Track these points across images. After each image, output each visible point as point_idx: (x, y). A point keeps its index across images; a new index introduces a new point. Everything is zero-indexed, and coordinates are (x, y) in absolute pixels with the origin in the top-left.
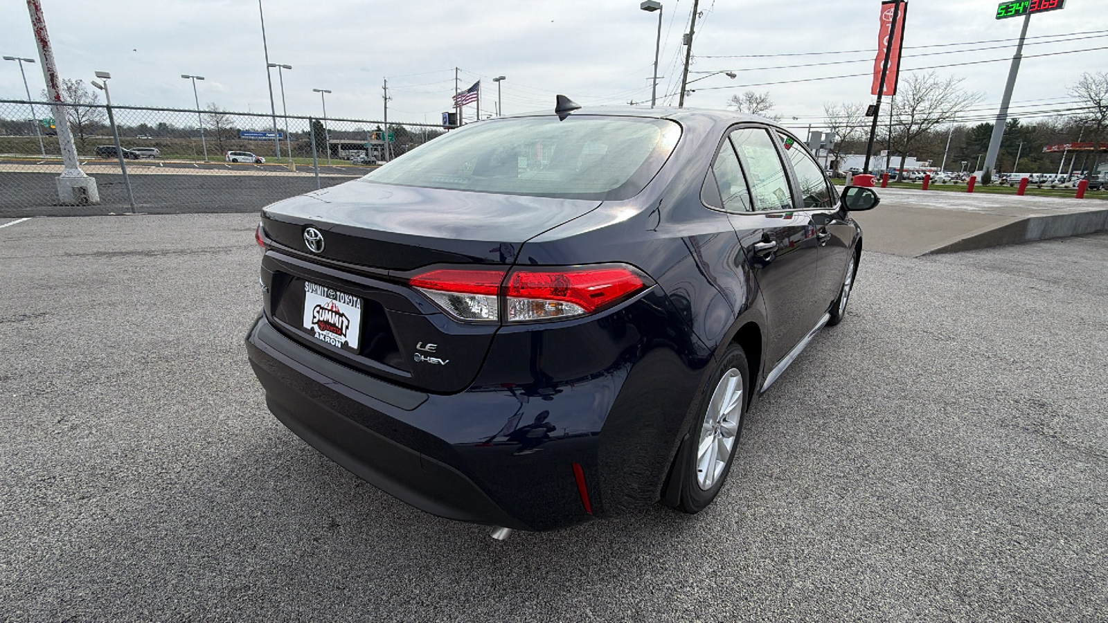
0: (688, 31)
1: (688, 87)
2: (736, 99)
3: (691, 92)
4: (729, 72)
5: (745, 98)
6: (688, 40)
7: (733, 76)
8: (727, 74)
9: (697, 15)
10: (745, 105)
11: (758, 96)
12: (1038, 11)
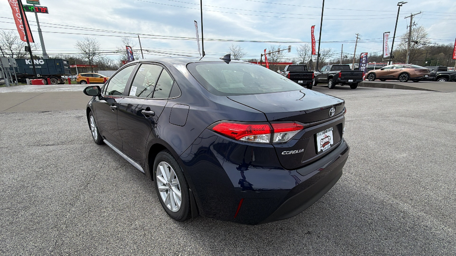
12: (38, 12)
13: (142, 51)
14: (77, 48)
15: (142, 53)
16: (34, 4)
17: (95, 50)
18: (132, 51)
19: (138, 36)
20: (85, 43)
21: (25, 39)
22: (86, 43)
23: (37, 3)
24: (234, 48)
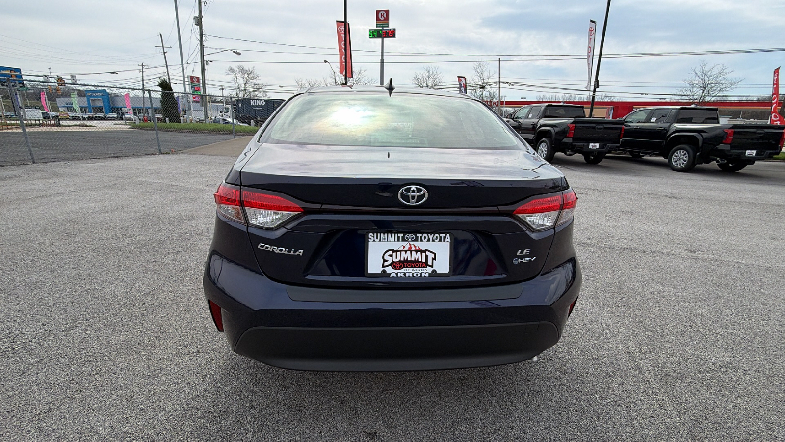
0: (197, 15)
1: (206, 58)
2: (231, 70)
3: (209, 62)
4: (235, 51)
5: (238, 70)
6: (199, 21)
7: (239, 54)
8: (234, 52)
9: (202, 4)
10: (239, 75)
11: (247, 69)
12: (386, 37)
13: (500, 83)
14: (414, 83)
15: (500, 88)
16: (383, 27)
17: (435, 85)
18: (466, 84)
19: (500, 59)
20: (424, 75)
21: (344, 73)
22: (426, 74)
23: (386, 25)
24: (706, 69)
